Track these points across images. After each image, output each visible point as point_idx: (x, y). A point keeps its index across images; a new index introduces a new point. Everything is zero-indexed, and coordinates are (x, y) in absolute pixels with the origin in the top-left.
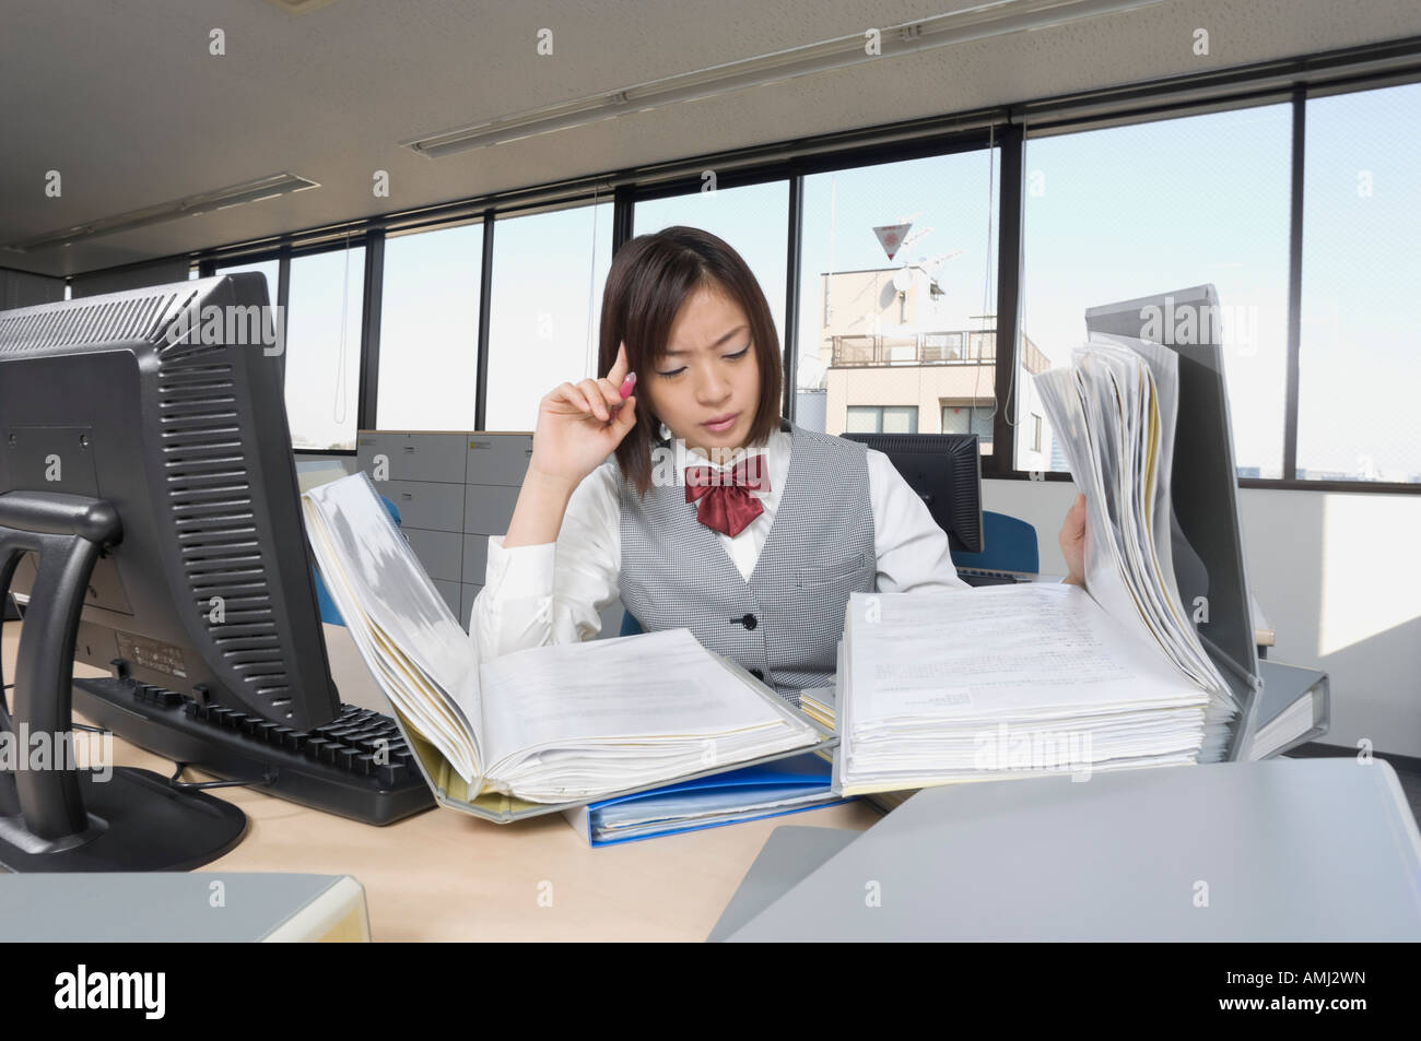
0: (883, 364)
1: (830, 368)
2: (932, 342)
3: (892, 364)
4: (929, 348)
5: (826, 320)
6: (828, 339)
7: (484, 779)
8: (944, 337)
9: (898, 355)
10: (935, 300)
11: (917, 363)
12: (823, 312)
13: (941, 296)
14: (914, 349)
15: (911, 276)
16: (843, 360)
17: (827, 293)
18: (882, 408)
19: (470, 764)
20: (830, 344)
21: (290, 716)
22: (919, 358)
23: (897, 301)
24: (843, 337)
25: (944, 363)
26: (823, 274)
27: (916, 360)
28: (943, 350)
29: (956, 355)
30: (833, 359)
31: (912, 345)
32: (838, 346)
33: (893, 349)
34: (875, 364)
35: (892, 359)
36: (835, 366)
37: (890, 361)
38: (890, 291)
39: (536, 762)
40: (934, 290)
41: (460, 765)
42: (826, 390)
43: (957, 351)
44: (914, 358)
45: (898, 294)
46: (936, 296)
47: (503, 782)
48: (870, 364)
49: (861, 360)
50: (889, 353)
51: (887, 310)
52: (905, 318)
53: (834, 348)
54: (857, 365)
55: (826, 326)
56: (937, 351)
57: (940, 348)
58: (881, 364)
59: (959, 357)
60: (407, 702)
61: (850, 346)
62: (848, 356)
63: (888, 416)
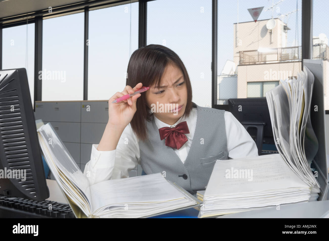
0: (263, 63)
1: (238, 66)
2: (285, 52)
3: (267, 62)
4: (283, 54)
5: (236, 44)
6: (237, 53)
7: (92, 215)
8: (291, 50)
9: (269, 58)
10: (286, 32)
11: (278, 62)
12: (235, 40)
13: (288, 31)
14: (276, 55)
15: (274, 22)
16: (244, 62)
17: (236, 32)
18: (263, 83)
19: (88, 211)
20: (238, 55)
21: (35, 196)
22: (279, 60)
23: (268, 34)
24: (244, 52)
25: (290, 61)
26: (234, 24)
27: (277, 60)
28: (290, 54)
29: (296, 57)
30: (240, 61)
31: (275, 54)
32: (242, 55)
33: (267, 56)
34: (259, 63)
35: (267, 60)
36: (241, 64)
37: (266, 61)
38: (265, 30)
39: (108, 210)
40: (285, 28)
41: (85, 211)
42: (237, 75)
43: (296, 55)
44: (277, 59)
45: (269, 31)
46: (286, 31)
47: (98, 216)
48: (257, 63)
49: (253, 61)
50: (265, 58)
51: (264, 38)
52: (272, 41)
53: (240, 56)
54: (251, 63)
55: (236, 46)
56: (287, 55)
57: (288, 54)
58: (261, 63)
59: (297, 58)
60: (69, 193)
61: (247, 55)
62: (247, 60)
63: (265, 86)
